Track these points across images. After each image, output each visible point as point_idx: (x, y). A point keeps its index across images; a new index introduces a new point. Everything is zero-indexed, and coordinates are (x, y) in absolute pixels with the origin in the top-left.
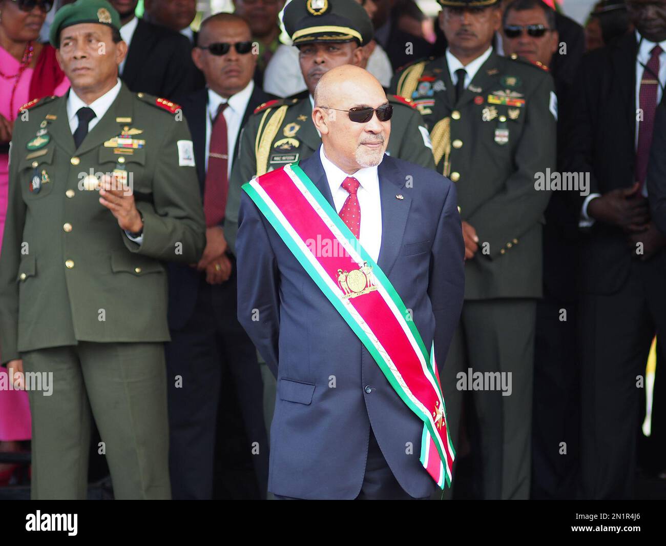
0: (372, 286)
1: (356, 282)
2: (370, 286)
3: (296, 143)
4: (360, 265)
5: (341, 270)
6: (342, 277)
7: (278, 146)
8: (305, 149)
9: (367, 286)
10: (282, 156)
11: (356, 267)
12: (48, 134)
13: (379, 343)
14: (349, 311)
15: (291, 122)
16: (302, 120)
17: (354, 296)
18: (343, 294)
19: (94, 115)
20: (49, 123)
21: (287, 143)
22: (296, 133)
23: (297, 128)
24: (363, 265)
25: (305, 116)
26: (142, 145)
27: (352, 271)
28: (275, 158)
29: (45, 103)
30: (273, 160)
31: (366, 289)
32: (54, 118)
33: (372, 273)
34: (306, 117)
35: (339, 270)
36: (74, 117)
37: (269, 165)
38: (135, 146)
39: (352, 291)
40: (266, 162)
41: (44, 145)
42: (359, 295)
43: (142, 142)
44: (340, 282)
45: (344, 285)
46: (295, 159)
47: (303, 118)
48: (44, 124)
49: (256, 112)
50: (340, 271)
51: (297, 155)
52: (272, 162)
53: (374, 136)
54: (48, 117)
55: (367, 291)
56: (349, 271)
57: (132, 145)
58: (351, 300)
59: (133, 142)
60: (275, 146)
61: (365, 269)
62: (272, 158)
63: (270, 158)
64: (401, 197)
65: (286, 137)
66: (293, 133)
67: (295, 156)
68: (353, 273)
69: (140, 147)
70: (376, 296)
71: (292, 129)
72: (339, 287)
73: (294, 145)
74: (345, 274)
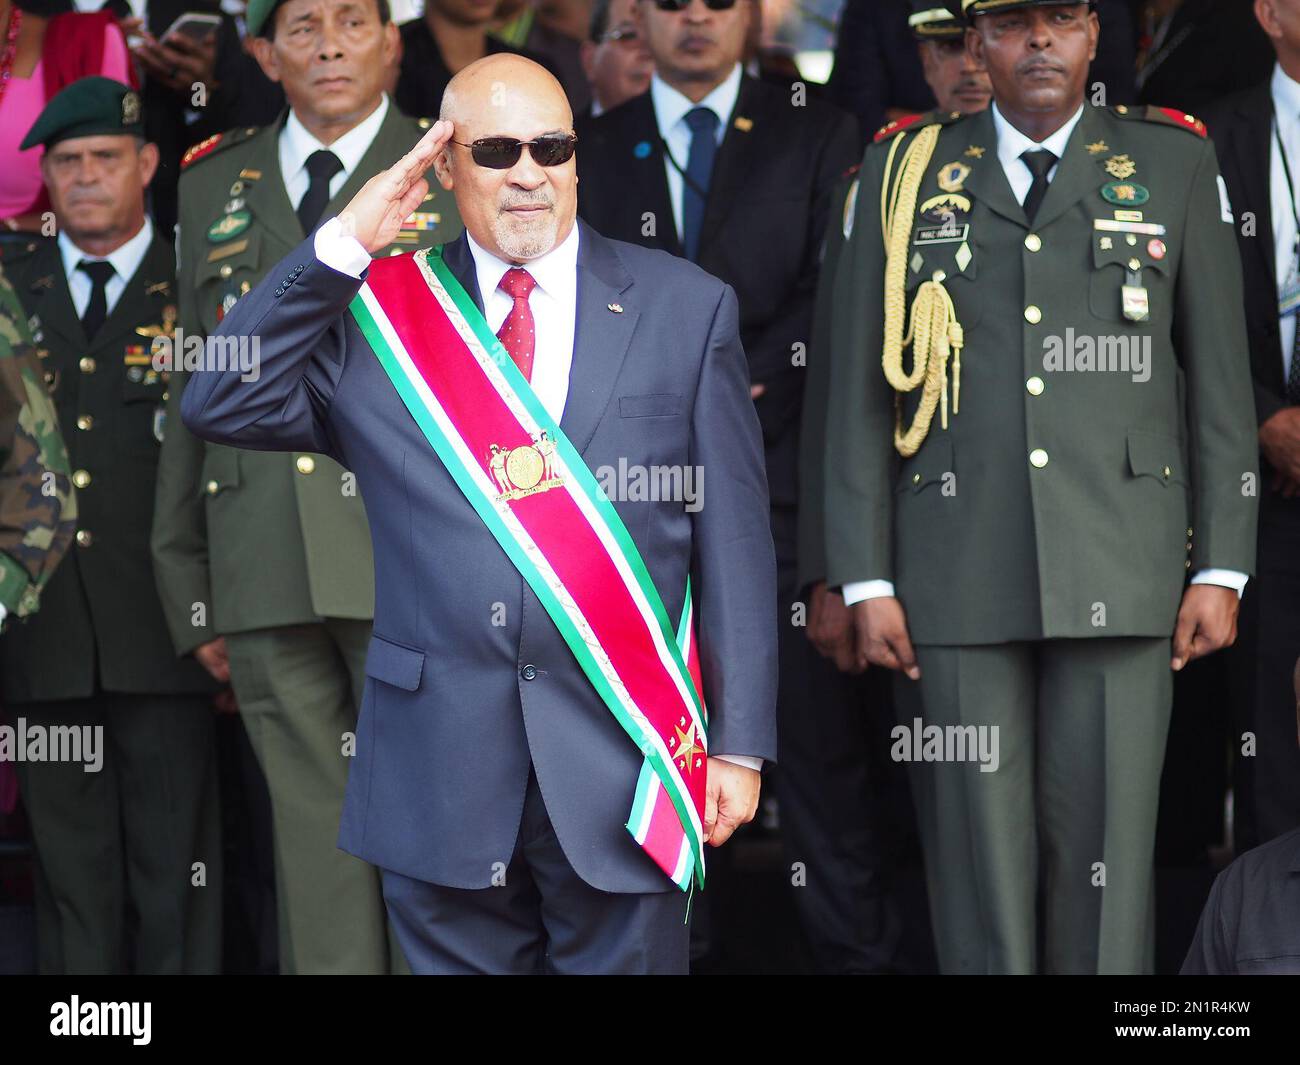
0: (553, 477)
1: (522, 470)
2: (550, 477)
3: (964, 204)
4: (534, 438)
5: (496, 446)
6: (497, 460)
7: (927, 210)
8: (982, 212)
9: (544, 478)
10: (937, 230)
11: (526, 440)
12: (246, 209)
13: (563, 589)
14: (507, 523)
15: (952, 161)
16: (974, 157)
17: (518, 495)
18: (496, 492)
19: (340, 167)
20: (248, 185)
21: (947, 203)
22: (963, 183)
23: (965, 172)
24: (540, 439)
25: (980, 147)
26: (434, 224)
27: (519, 448)
28: (924, 235)
29: (234, 145)
30: (919, 239)
31: (543, 483)
32: (256, 175)
33: (555, 452)
34: (983, 150)
35: (492, 447)
36: (300, 172)
37: (911, 250)
38: (422, 226)
39: (514, 487)
40: (906, 241)
41: (239, 231)
42: (527, 495)
43: (433, 218)
44: (493, 468)
45: (500, 475)
46: (962, 235)
47: (976, 151)
48: (237, 188)
49: (877, 140)
50: (494, 449)
51: (967, 227)
52: (917, 243)
53: (525, 193)
54: (243, 174)
55: (545, 487)
56: (511, 448)
57: (415, 223)
58: (512, 503)
59: (417, 218)
60: (923, 209)
61: (542, 445)
62: (917, 234)
63: (914, 234)
64: (618, 308)
65: (945, 192)
66: (957, 183)
67: (963, 229)
68: (521, 452)
69: (431, 228)
70: (560, 497)
71: (955, 174)
72: (490, 478)
73: (960, 206)
74: (504, 453)
